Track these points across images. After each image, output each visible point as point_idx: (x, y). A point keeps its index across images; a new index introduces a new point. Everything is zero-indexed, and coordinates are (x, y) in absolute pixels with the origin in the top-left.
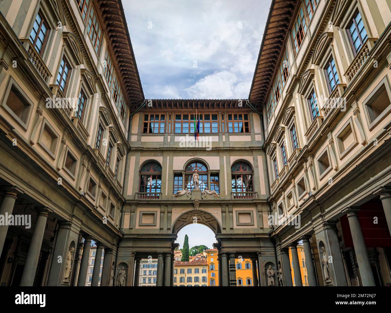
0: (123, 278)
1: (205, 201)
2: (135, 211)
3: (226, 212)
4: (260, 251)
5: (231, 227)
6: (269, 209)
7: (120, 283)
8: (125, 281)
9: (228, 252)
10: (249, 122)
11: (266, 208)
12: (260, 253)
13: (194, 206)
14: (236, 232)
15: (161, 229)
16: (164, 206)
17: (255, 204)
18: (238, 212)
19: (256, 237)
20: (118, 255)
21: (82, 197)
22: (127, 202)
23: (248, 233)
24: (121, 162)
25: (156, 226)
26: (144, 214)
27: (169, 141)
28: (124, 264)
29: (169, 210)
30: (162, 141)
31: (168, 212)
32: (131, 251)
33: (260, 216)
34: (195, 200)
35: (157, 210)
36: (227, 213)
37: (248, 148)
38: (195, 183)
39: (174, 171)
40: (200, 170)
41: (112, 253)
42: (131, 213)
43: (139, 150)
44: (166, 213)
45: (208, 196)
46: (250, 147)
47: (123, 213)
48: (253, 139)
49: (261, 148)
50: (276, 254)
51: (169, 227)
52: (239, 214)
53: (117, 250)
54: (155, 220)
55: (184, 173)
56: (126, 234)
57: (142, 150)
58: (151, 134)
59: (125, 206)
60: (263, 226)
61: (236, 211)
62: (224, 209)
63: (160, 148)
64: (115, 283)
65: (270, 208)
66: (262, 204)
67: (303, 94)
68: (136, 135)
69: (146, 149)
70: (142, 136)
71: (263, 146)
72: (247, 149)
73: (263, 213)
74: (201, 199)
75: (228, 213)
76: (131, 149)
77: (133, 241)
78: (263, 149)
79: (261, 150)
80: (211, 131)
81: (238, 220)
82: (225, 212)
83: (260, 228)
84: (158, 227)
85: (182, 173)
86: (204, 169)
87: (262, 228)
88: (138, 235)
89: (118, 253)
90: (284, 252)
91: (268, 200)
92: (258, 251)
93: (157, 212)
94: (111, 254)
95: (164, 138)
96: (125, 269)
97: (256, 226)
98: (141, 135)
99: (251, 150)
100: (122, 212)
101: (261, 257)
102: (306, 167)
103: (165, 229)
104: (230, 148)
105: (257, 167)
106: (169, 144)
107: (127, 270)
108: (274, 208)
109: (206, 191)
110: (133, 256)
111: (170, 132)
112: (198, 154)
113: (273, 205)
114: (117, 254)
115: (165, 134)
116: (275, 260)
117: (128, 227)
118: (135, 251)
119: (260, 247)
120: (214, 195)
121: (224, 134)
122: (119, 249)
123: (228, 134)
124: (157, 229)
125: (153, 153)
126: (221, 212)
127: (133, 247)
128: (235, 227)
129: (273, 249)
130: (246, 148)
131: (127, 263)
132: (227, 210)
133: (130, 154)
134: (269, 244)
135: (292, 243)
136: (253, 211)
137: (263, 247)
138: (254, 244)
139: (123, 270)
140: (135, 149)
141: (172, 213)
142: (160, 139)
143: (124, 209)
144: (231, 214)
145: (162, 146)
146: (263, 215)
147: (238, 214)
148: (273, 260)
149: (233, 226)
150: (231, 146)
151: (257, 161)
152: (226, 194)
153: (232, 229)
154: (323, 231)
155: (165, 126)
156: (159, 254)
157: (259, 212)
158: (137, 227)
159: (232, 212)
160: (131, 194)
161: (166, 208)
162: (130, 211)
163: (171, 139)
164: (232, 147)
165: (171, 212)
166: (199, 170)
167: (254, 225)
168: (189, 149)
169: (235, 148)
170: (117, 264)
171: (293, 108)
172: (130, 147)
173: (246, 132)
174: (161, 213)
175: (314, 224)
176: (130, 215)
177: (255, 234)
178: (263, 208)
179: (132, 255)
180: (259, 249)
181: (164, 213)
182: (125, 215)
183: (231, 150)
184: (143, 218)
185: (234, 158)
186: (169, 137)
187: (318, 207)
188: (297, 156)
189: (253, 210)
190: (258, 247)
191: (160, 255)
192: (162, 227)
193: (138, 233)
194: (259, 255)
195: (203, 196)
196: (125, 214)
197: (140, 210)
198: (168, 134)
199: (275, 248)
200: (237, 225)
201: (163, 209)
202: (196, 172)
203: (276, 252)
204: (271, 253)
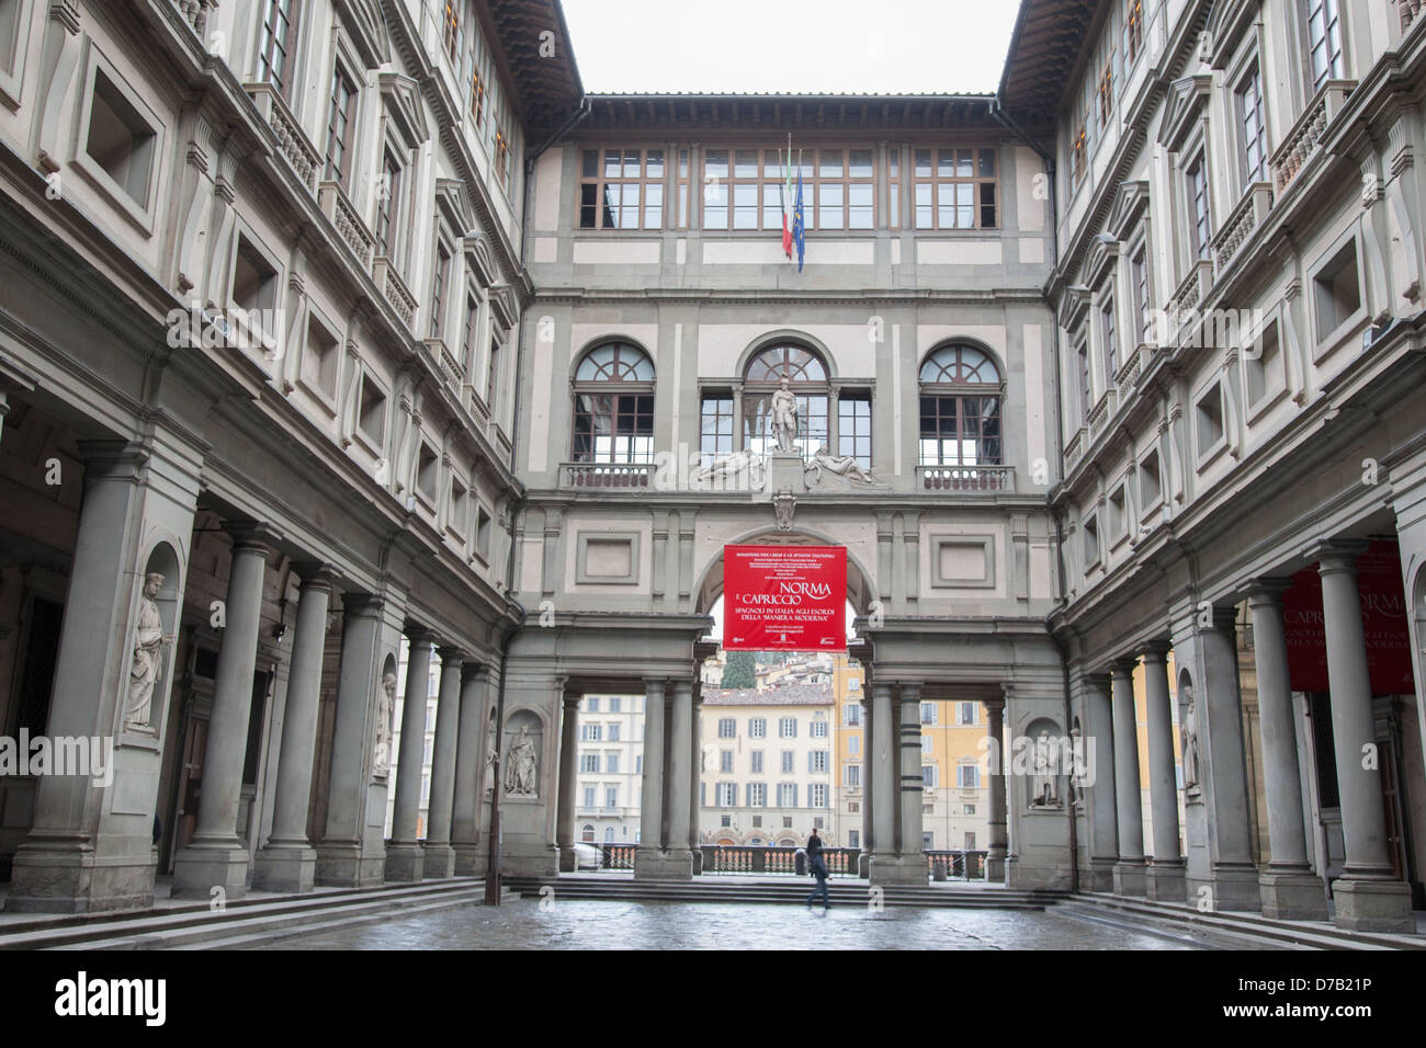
0: (527, 762)
1: (819, 496)
2: (562, 531)
3: (895, 540)
4: (1011, 679)
5: (912, 594)
6: (1053, 529)
7: (517, 779)
8: (534, 773)
9: (897, 681)
10: (997, 185)
11: (1042, 528)
12: (1011, 688)
13: (775, 513)
14: (926, 612)
15: (657, 596)
16: (666, 515)
17: (1004, 512)
18: (937, 540)
19: (999, 630)
20: (507, 685)
21: (411, 519)
22: (530, 498)
23: (971, 615)
24: (502, 349)
25: (636, 584)
26: (591, 542)
27: (681, 259)
28: (526, 714)
29: (686, 527)
30: (655, 259)
31: (681, 537)
32: (552, 670)
33: (1018, 556)
34: (779, 494)
35: (641, 527)
36: (899, 542)
37: (988, 293)
38: (782, 427)
39: (701, 380)
40: (800, 377)
41: (487, 677)
42: (545, 536)
43: (567, 298)
44: (673, 539)
45: (828, 477)
46: (994, 291)
47: (518, 539)
48: (1011, 253)
49: (1040, 295)
50: (1068, 691)
51: (685, 590)
52: (943, 545)
53: (503, 667)
54: (633, 565)
55: (737, 390)
56: (531, 615)
57: (575, 299)
58: (611, 234)
59: (523, 512)
60: (1028, 592)
61: (932, 535)
62: (886, 527)
63: (646, 291)
64: (501, 777)
65: (1060, 527)
66: (1032, 511)
67: (1176, 147)
68: (552, 234)
69: (593, 295)
70: (578, 239)
71: (1046, 289)
72: (985, 297)
73: (1031, 545)
74: (801, 490)
75: (901, 541)
76: (537, 294)
77: (557, 638)
78: (1048, 298)
79: (1036, 300)
80: (846, 221)
81: (937, 566)
82: (891, 539)
83: (1016, 601)
84: (645, 589)
85: (730, 388)
86: (815, 371)
87: (1024, 600)
88: (575, 616)
89: (508, 678)
90: (1093, 687)
91: (1051, 497)
92: (1005, 679)
93: (639, 533)
94: (485, 681)
95: (662, 247)
96: (533, 731)
97: (1001, 592)
98: (573, 236)
99: (1000, 301)
100: (512, 532)
101: (1012, 700)
102: (1166, 418)
103: (671, 596)
104: (917, 291)
105: (1020, 368)
106: (680, 272)
107: (541, 734)
108: (1073, 530)
109: (822, 458)
110: (559, 689)
111: (683, 224)
112: (794, 312)
113: (1067, 516)
114: (502, 681)
115: (665, 235)
116: (1063, 713)
117: (538, 589)
118: (564, 671)
119: (1013, 666)
120: (853, 475)
121: (897, 235)
122: (509, 664)
123: (911, 234)
124: (640, 598)
125: (619, 311)
126: (875, 537)
127: (557, 659)
128: (926, 592)
129: (1060, 673)
130: (981, 292)
131: (538, 711)
132: (898, 532)
133: (531, 313)
134: (1048, 657)
135: (1117, 660)
136: (993, 536)
137: (1023, 666)
138: (992, 655)
139: (526, 735)
140: (550, 294)
141: (696, 540)
142: (648, 253)
143: (520, 522)
144: (911, 546)
145: (654, 285)
146: (1032, 551)
147: (937, 547)
148: (1057, 713)
149: (917, 590)
150: (923, 284)
151: (1020, 344)
152: (898, 471)
153: (913, 600)
154: (1192, 639)
155: (666, 197)
156: (650, 682)
157: (1015, 539)
158: (570, 587)
159: (916, 539)
160: (544, 470)
161: (674, 519)
162: (541, 529)
163: (688, 255)
164: (925, 291)
165: (691, 537)
166: (797, 378)
167: (994, 588)
168: (758, 296)
169: (939, 292)
170: (504, 714)
171: (1144, 185)
172: (532, 288)
173: (983, 225)
174: (654, 539)
175: (1171, 610)
176: (542, 545)
177: (995, 622)
178: (1030, 524)
179: (557, 685)
180: (1010, 672)
181: (666, 537)
182: (525, 546)
183: (921, 301)
184: (589, 557)
185: (931, 333)
186: (681, 244)
187: (1185, 560)
188: (1142, 371)
189: (996, 532)
190: (1005, 666)
191: (655, 687)
192: (658, 590)
193: (576, 609)
194: (1007, 694)
195: (811, 479)
196: (522, 542)
197: (577, 527)
198: (674, 234)
199: (1066, 669)
200: (933, 588)
201: (663, 522)
202: (785, 387)
203: (1067, 684)
204: (1052, 687)
